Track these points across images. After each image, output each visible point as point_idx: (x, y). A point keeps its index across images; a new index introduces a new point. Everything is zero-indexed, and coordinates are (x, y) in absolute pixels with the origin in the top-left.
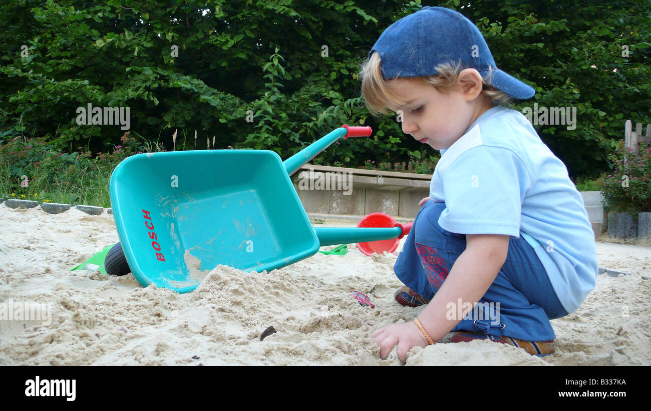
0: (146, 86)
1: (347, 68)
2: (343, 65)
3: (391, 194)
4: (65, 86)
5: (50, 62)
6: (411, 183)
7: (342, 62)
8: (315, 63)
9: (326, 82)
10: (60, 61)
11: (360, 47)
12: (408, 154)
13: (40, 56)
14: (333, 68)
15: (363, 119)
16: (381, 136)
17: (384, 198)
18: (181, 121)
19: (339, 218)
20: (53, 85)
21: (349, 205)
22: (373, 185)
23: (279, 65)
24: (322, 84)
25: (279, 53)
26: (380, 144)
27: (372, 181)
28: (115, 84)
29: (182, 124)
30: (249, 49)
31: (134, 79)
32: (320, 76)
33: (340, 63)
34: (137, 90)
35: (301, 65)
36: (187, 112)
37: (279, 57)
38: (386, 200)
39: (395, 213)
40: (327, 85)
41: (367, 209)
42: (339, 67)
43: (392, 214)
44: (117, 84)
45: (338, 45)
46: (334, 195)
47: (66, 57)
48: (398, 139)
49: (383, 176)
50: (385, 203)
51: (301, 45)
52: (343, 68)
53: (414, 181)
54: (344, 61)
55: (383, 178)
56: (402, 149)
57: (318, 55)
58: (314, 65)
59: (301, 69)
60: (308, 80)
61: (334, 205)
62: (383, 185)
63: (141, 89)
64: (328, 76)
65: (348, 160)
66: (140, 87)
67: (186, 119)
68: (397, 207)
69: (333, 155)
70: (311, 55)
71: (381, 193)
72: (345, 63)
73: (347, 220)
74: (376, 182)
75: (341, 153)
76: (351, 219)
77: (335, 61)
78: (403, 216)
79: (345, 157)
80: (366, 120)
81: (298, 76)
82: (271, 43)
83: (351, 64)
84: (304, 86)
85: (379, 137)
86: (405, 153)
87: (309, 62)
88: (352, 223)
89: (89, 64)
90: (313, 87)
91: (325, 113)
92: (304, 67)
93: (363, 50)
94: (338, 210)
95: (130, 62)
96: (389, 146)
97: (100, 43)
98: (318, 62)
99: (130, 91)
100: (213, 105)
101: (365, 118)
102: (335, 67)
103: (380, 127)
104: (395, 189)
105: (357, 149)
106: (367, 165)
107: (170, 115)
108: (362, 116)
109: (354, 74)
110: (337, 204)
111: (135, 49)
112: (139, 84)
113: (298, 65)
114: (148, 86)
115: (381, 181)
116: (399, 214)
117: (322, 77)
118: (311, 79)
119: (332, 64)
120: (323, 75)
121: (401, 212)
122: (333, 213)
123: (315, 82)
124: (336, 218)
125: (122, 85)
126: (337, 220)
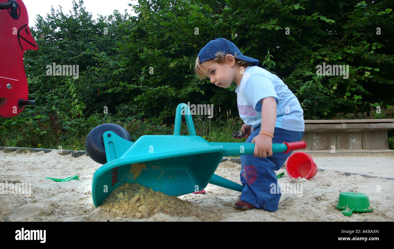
0: (198, 84)
1: (321, 55)
2: (318, 53)
3: (355, 134)
4: (156, 90)
5: (151, 78)
6: (367, 126)
7: (317, 52)
8: (300, 55)
9: (308, 66)
10: (156, 77)
11: (329, 40)
12: (370, 105)
13: (147, 76)
14: (311, 56)
15: (335, 86)
16: (349, 95)
17: (350, 137)
18: (220, 101)
19: (317, 153)
20: (152, 90)
21: (325, 144)
22: (340, 129)
23: (271, 61)
24: (305, 68)
25: (270, 54)
26: (349, 101)
27: (338, 127)
28: (184, 85)
29: (220, 103)
30: (256, 54)
31: (192, 81)
32: (303, 62)
33: (315, 53)
34: (194, 87)
35: (290, 58)
36: (222, 96)
37: (271, 56)
38: (352, 138)
39: (360, 147)
40: (309, 68)
41: (338, 146)
42: (315, 55)
43: (357, 148)
44: (185, 85)
45: (314, 41)
46: (314, 138)
47: (158, 75)
48: (360, 96)
49: (346, 123)
50: (351, 141)
51: (290, 46)
52: (318, 55)
53: (370, 124)
54: (318, 51)
55: (346, 124)
56: (365, 102)
57: (301, 50)
58: (299, 56)
59: (291, 60)
60: (297, 66)
61: (314, 144)
62: (347, 129)
63: (196, 86)
64: (309, 62)
65: (326, 114)
66: (195, 85)
67: (222, 100)
68: (361, 143)
69: (315, 111)
70: (297, 50)
71: (348, 134)
72: (319, 52)
73: (323, 154)
74: (341, 128)
75: (321, 110)
76: (325, 153)
77: (313, 52)
78: (366, 149)
79: (324, 112)
80: (337, 86)
81: (289, 65)
82: (269, 48)
83: (323, 52)
84: (294, 70)
85: (347, 97)
86: (368, 105)
87: (296, 55)
88: (326, 155)
89: (171, 76)
90: (299, 70)
91: (304, 86)
92: (293, 58)
93: (332, 41)
94: (317, 147)
95: (191, 72)
96: (355, 102)
97: (172, 65)
98: (302, 54)
99: (190, 88)
100: (231, 91)
101: (336, 85)
102: (312, 55)
103: (347, 90)
104: (357, 131)
105: (333, 106)
106: (338, 116)
107: (213, 98)
108: (334, 84)
109: (325, 58)
110: (317, 143)
111: (190, 65)
112: (194, 84)
113: (289, 58)
114: (199, 84)
115: (344, 126)
116: (363, 148)
117: (305, 63)
118: (298, 65)
119: (311, 54)
120: (306, 61)
121: (364, 146)
122: (314, 149)
123: (301, 67)
124: (314, 153)
125: (187, 85)
126: (315, 154)
